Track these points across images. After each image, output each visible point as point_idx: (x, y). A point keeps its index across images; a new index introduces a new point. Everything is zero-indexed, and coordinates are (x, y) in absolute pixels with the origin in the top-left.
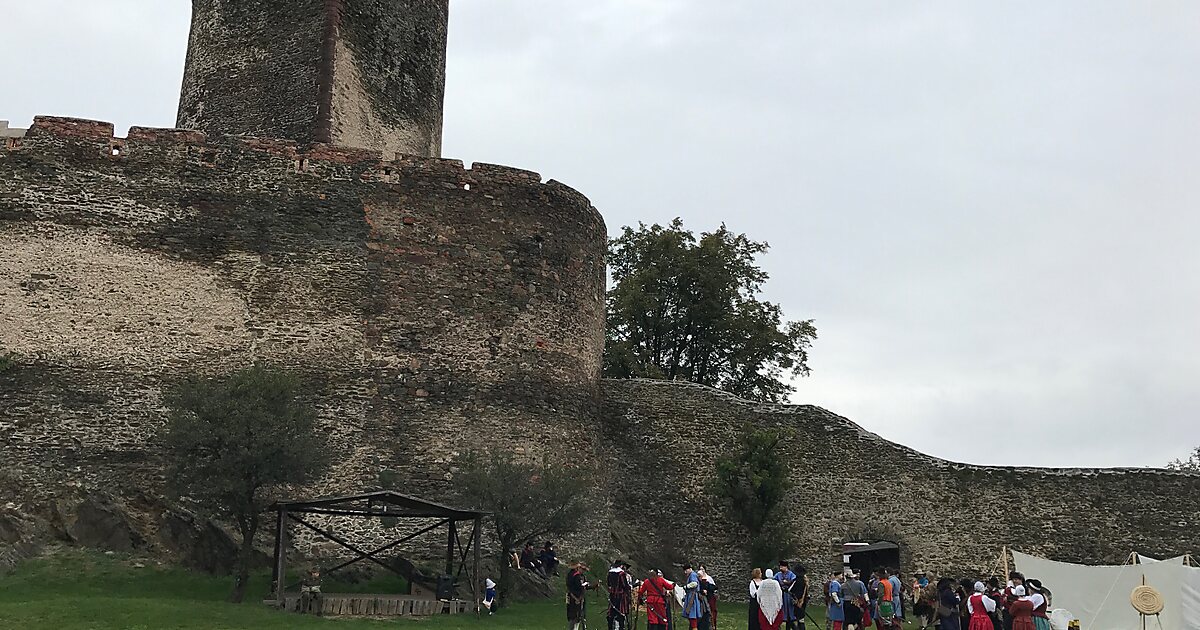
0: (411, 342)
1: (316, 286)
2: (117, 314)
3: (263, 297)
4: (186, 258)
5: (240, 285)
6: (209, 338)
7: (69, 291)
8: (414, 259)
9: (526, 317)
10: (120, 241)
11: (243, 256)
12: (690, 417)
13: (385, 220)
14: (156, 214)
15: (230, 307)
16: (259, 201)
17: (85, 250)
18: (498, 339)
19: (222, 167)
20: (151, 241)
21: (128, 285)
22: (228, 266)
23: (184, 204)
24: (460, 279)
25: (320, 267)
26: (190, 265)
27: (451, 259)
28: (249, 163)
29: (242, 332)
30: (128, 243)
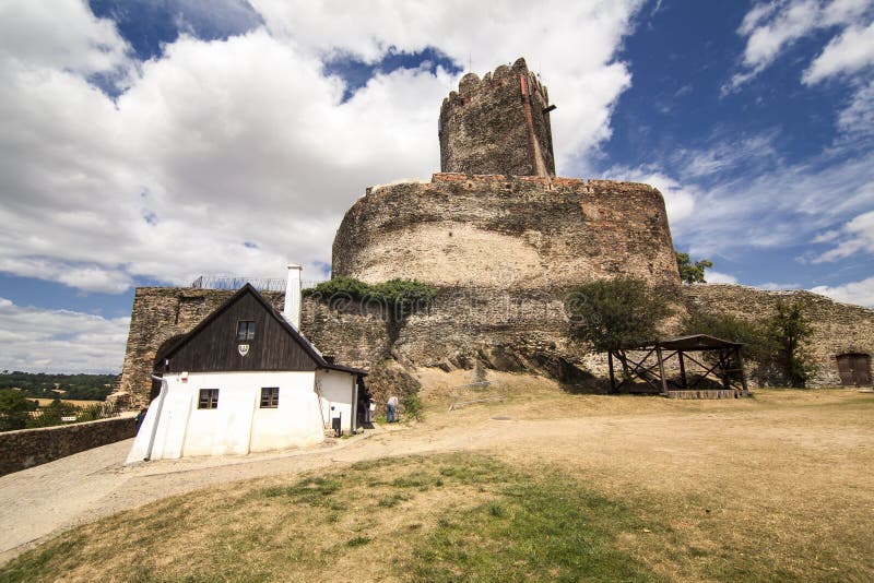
0: (614, 268)
1: (568, 244)
2: (484, 262)
3: (545, 250)
4: (509, 234)
5: (533, 245)
6: (526, 271)
7: (462, 252)
8: (608, 229)
9: (660, 254)
10: (480, 228)
11: (533, 232)
12: (732, 300)
13: (591, 210)
14: (492, 215)
15: (532, 256)
16: (535, 205)
17: (465, 233)
18: (651, 265)
19: (515, 191)
20: (492, 227)
21: (486, 248)
22: (527, 237)
23: (503, 208)
24: (629, 237)
25: (567, 234)
26: (511, 238)
27: (623, 227)
28: (528, 188)
29: (539, 268)
30: (483, 229)
